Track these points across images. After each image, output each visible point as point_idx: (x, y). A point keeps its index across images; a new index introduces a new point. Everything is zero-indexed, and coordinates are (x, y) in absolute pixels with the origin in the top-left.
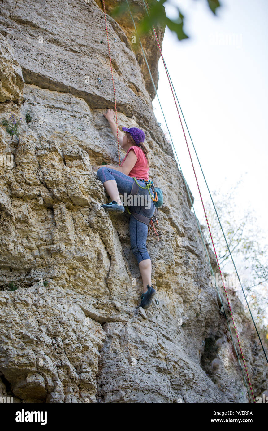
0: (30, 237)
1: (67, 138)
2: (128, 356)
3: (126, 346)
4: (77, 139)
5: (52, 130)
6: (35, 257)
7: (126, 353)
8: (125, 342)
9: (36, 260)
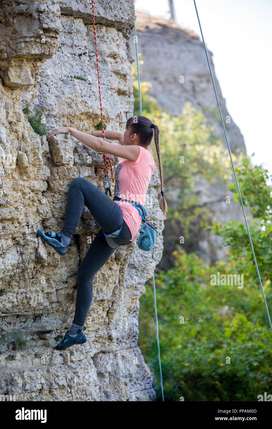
0: (51, 279)
1: (76, 104)
2: (119, 398)
3: (117, 385)
4: (86, 104)
5: (61, 95)
6: (51, 303)
7: (117, 393)
8: (116, 379)
9: (53, 306)
